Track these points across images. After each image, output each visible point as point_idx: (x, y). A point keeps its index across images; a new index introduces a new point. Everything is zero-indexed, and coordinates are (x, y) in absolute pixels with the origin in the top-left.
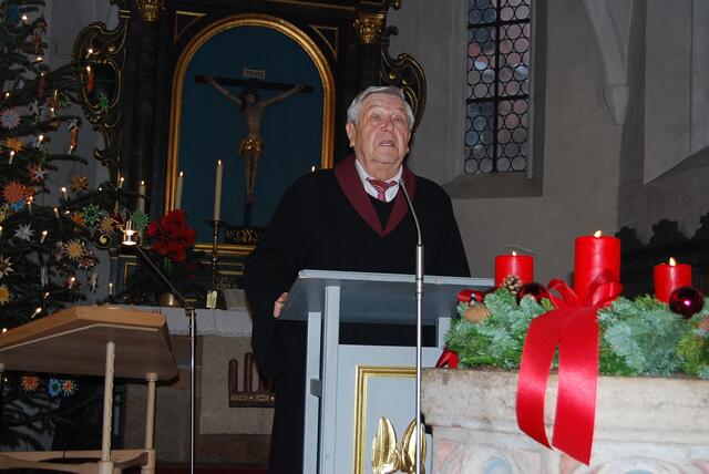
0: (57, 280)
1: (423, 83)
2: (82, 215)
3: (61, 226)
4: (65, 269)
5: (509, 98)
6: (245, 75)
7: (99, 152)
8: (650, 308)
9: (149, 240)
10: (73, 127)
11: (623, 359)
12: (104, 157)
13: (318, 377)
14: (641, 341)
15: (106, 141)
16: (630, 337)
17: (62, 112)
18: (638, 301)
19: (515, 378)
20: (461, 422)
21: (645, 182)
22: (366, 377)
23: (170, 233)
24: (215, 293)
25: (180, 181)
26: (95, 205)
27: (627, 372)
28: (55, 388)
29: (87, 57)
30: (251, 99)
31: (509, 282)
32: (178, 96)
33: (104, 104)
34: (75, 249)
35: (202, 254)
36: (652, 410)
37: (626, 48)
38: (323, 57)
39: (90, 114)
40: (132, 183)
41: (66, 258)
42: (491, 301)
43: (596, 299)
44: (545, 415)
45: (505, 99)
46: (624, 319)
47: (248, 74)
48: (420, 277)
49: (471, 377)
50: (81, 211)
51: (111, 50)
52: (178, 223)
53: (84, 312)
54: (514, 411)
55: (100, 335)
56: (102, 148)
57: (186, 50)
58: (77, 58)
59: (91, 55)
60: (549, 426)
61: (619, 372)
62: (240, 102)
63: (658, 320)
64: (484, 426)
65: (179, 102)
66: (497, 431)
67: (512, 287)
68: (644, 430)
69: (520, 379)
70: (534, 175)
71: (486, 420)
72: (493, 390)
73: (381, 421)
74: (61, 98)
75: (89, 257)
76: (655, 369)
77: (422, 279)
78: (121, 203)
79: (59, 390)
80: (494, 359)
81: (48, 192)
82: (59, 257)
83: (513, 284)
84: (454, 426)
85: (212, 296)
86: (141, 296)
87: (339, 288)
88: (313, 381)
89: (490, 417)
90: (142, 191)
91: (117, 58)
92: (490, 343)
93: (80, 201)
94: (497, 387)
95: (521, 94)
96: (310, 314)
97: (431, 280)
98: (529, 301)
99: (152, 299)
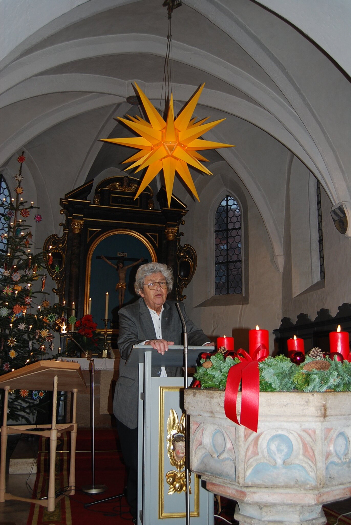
0: (37, 346)
1: (196, 256)
2: (47, 318)
3: (38, 323)
4: (41, 342)
5: (233, 262)
6: (118, 255)
7: (55, 290)
8: (282, 360)
9: (77, 328)
10: (44, 280)
11: (270, 384)
12: (58, 292)
13: (143, 392)
14: (278, 376)
15: (58, 285)
16: (273, 374)
17: (39, 273)
18: (277, 358)
19: (223, 394)
20: (201, 413)
21: (293, 297)
22: (164, 391)
23: (86, 325)
24: (106, 351)
25: (90, 302)
26: (53, 313)
27: (273, 390)
28: (35, 395)
29: (49, 249)
30: (121, 265)
31: (222, 350)
32: (90, 265)
33: (57, 269)
34: (44, 333)
35: (99, 334)
36: (284, 407)
37: (283, 239)
38: (152, 247)
39: (51, 273)
40: (69, 304)
41: (40, 337)
42: (213, 359)
43: (259, 356)
44: (237, 410)
45: (231, 262)
46: (271, 366)
47: (120, 254)
48: (186, 347)
49: (205, 393)
50: (47, 316)
51: (60, 246)
52: (89, 321)
53: (44, 363)
54: (224, 408)
55: (51, 374)
56: (56, 289)
57: (92, 245)
58: (46, 250)
59: (51, 248)
60: (239, 415)
61: (270, 390)
62: (116, 267)
63: (285, 366)
64: (211, 415)
65: (90, 267)
66: (217, 417)
67: (223, 352)
68: (280, 416)
69: (226, 394)
70: (245, 295)
71: (212, 412)
72: (215, 399)
73: (171, 411)
74: (38, 267)
75: (51, 336)
76: (284, 389)
77: (187, 348)
78: (65, 312)
79: (37, 396)
80: (216, 385)
81: (33, 307)
82: (37, 337)
83: (223, 351)
84: (199, 415)
85: (105, 352)
86: (74, 353)
87: (151, 352)
88: (141, 393)
89: (214, 411)
90: (74, 307)
91: (63, 249)
92: (214, 377)
93: (46, 312)
94: (216, 398)
95: (238, 260)
96: (140, 364)
97: (191, 347)
98: (229, 359)
99: (79, 354)
